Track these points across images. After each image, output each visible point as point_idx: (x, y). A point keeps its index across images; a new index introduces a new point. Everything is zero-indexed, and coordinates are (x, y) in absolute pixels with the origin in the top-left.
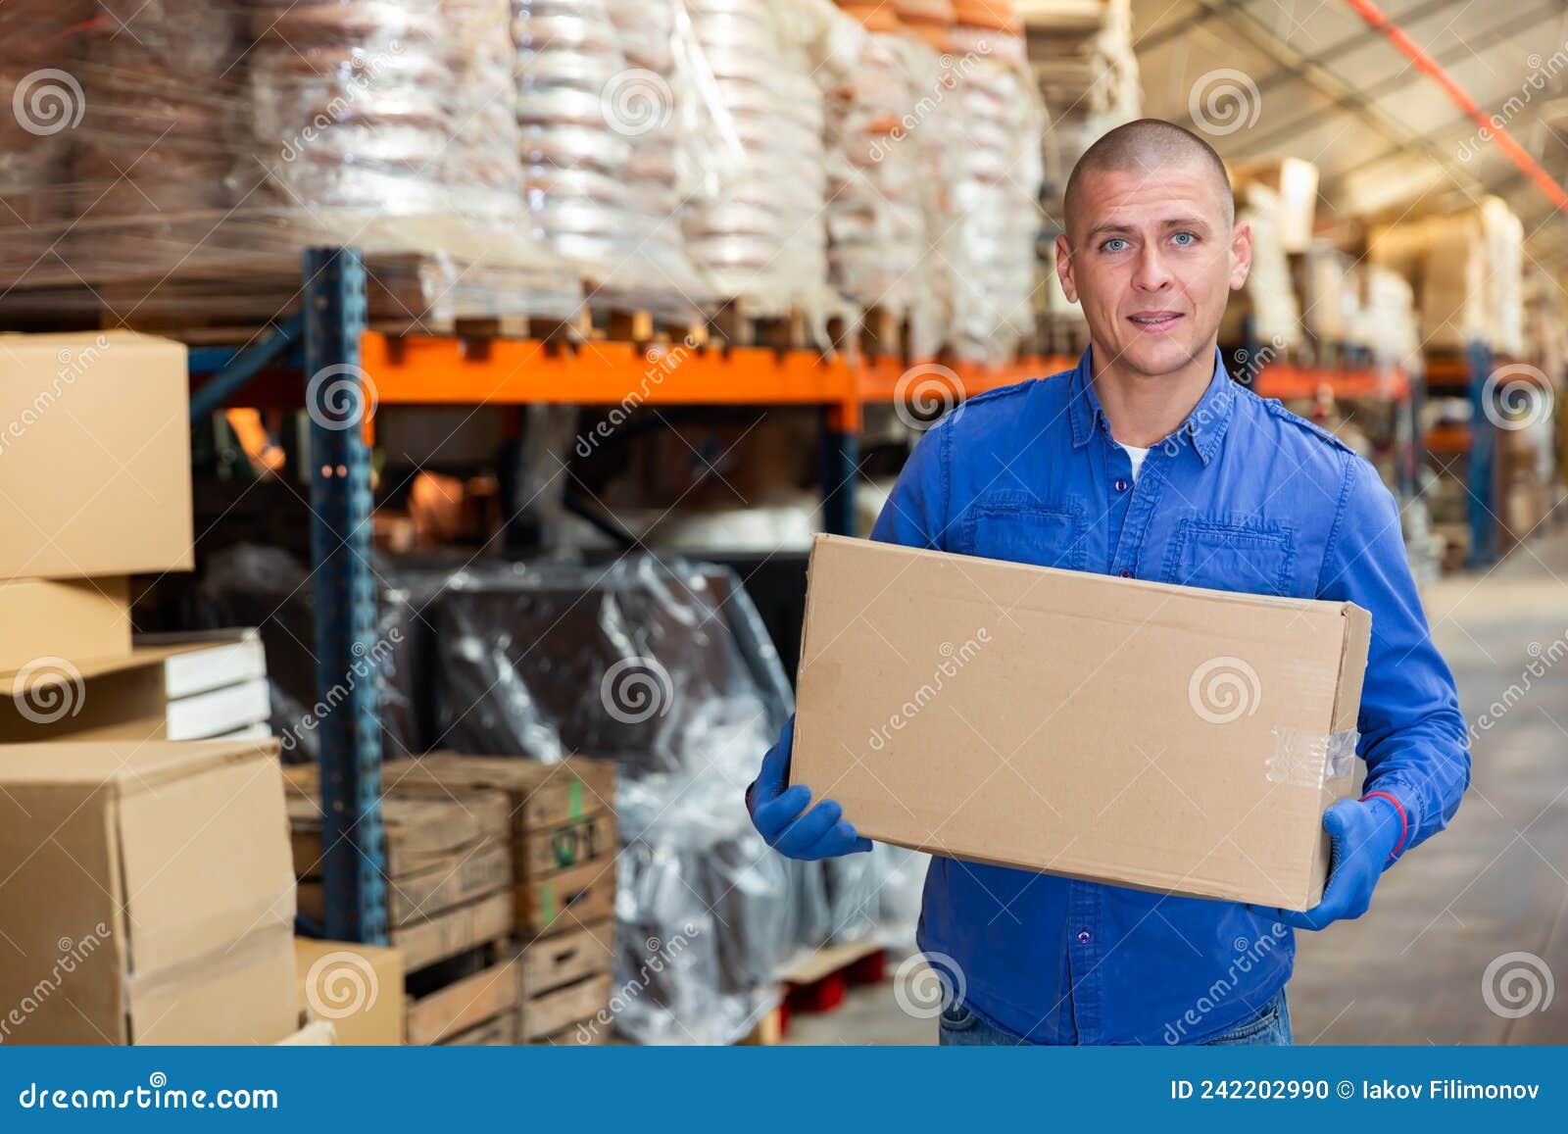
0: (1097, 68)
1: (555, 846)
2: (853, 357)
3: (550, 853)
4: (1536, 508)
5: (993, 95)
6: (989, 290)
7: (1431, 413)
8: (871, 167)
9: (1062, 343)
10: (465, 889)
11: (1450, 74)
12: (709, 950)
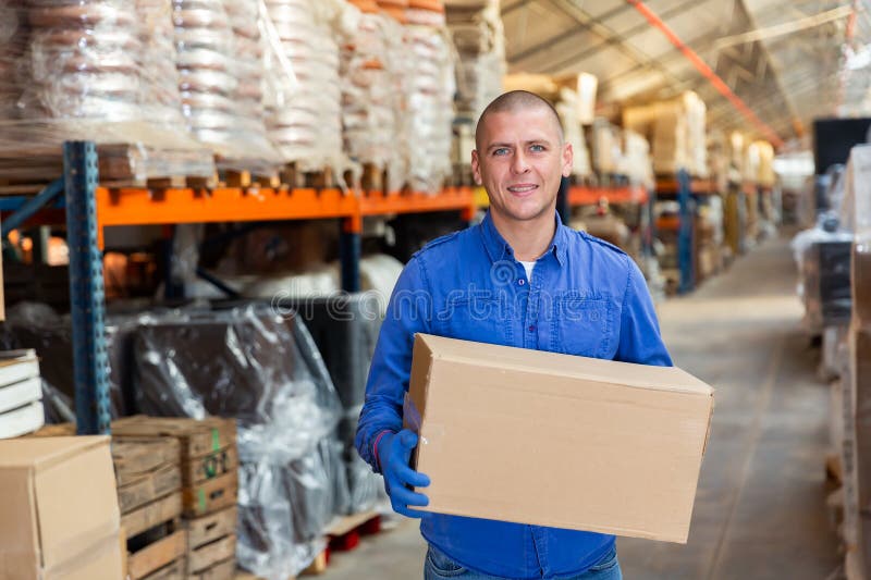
0: (483, 28)
1: (205, 466)
2: (357, 192)
3: (203, 470)
4: (713, 259)
5: (429, 46)
6: (429, 152)
7: (659, 208)
8: (365, 87)
9: (466, 180)
10: (157, 491)
11: (667, 24)
12: (288, 520)
